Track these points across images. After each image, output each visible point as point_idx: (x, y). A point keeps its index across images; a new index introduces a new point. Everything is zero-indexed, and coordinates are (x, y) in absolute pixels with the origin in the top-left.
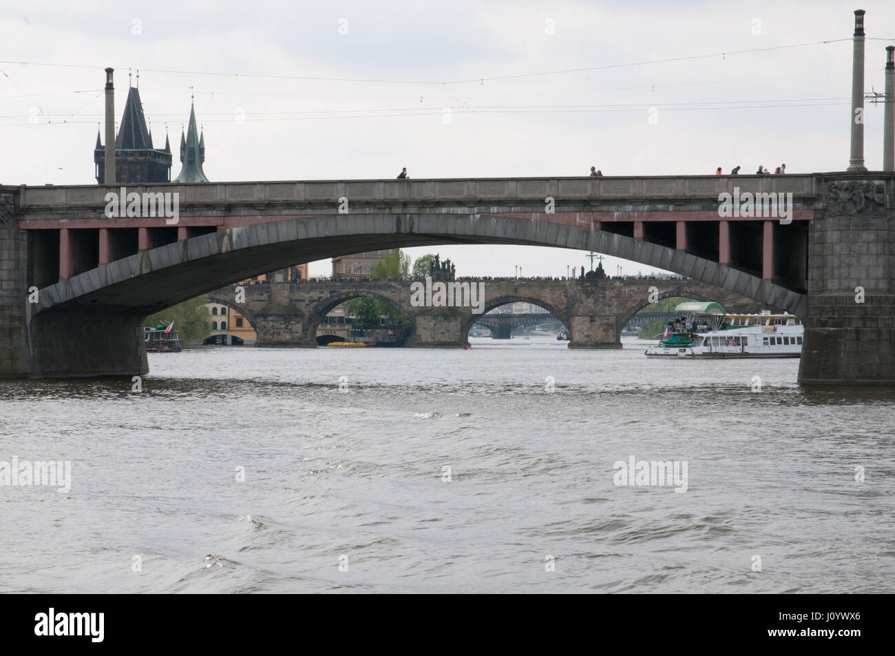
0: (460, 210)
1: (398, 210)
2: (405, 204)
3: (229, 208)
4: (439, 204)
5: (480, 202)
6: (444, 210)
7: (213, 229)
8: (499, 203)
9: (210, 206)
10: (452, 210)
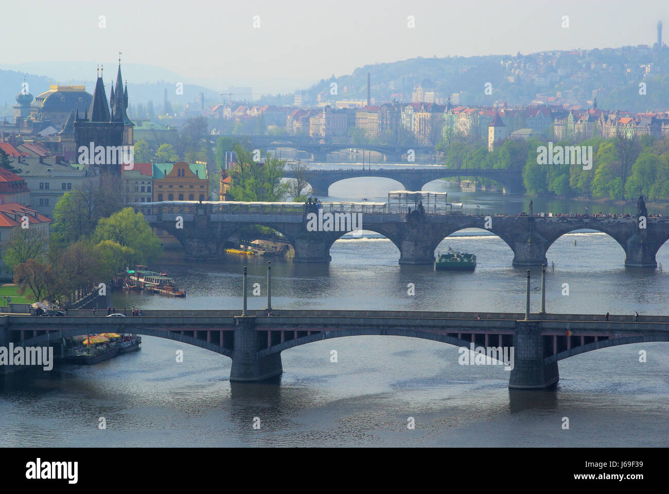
0: (402, 328)
1: (381, 328)
2: (384, 326)
3: (325, 325)
4: (395, 326)
5: (408, 326)
6: (396, 328)
7: (319, 332)
8: (415, 326)
9: (319, 325)
10: (399, 328)
